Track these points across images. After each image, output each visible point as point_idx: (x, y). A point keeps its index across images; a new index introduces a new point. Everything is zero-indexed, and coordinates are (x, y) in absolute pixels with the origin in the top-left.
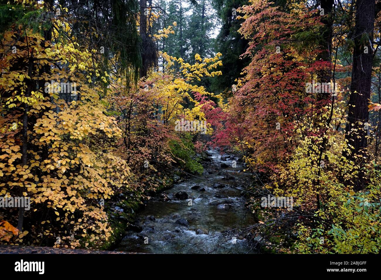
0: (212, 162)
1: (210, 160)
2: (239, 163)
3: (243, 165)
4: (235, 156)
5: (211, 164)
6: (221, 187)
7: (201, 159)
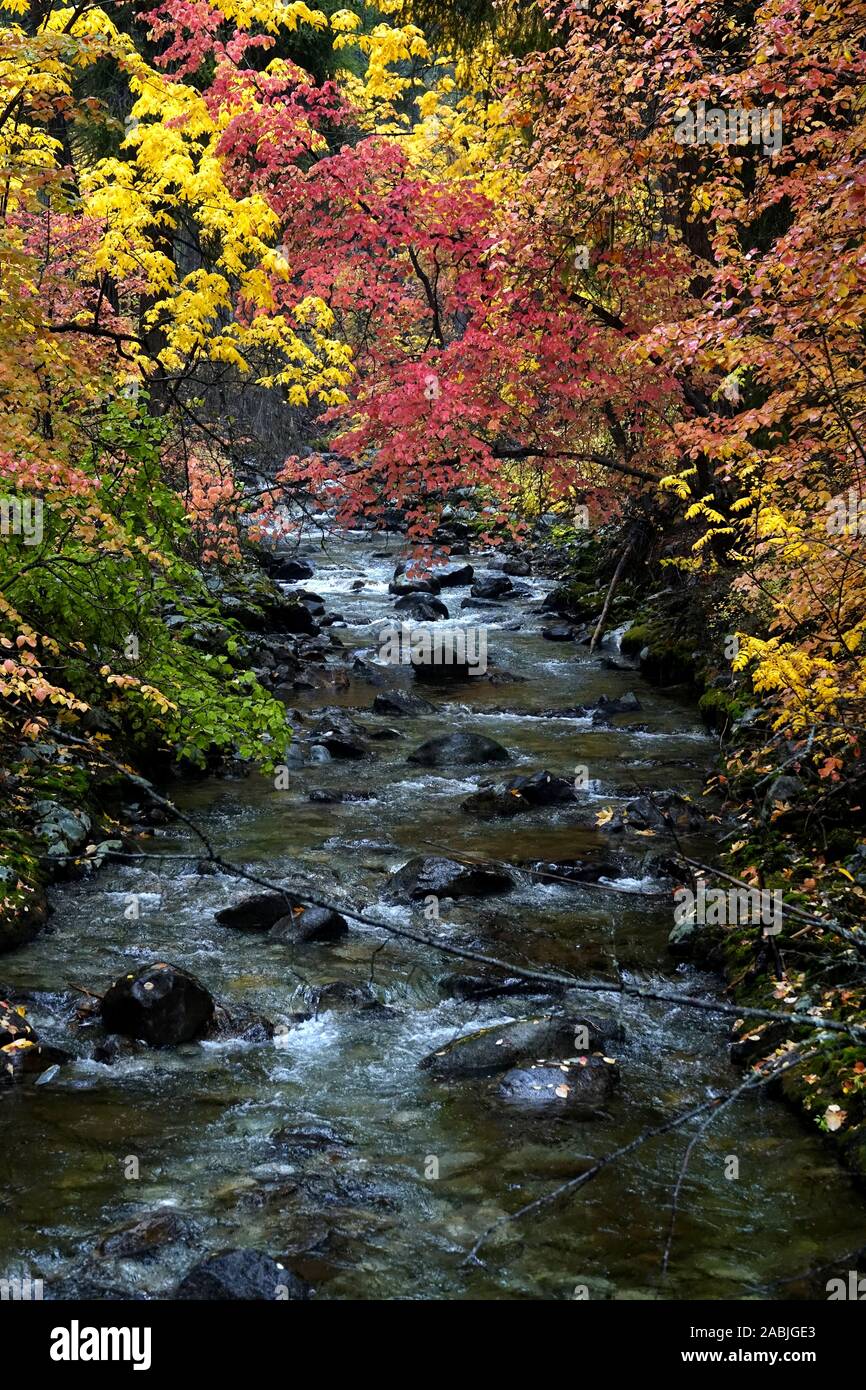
0: (324, 638)
1: (303, 617)
2: (561, 629)
3: (600, 646)
4: (509, 569)
5: (319, 655)
6: (480, 884)
7: (227, 612)
